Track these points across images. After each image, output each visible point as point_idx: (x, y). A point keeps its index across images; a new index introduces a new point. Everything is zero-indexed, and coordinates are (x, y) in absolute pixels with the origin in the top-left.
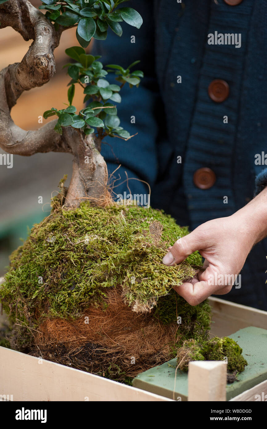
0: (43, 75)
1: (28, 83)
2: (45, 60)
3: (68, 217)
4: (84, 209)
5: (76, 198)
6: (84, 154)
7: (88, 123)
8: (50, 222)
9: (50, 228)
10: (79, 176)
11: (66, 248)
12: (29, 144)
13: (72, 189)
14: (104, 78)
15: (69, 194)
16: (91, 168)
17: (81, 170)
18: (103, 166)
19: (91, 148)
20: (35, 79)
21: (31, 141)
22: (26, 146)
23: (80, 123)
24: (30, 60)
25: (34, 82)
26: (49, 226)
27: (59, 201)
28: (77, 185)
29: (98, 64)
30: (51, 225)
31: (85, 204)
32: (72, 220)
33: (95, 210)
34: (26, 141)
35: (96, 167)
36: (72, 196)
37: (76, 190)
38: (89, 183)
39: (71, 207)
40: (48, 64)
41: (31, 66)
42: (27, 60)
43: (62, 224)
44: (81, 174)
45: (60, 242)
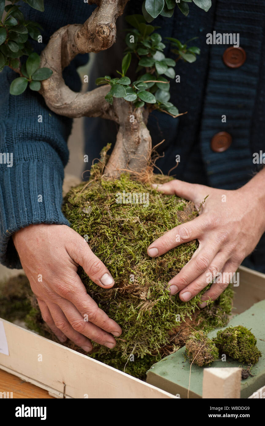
0: (102, 43)
1: (86, 48)
2: (107, 29)
3: (106, 187)
4: (123, 182)
5: (117, 168)
6: (131, 127)
7: (140, 97)
8: (88, 189)
9: (87, 196)
10: (122, 147)
11: (101, 221)
12: (77, 108)
13: (113, 159)
14: (160, 51)
15: (110, 164)
16: (136, 141)
17: (125, 141)
18: (148, 141)
19: (139, 121)
20: (94, 46)
21: (80, 104)
22: (74, 109)
23: (132, 96)
24: (92, 27)
25: (92, 49)
26: (86, 194)
27: (99, 169)
28: (119, 156)
29: (158, 37)
30: (89, 193)
31: (126, 176)
32: (109, 191)
33: (134, 185)
34: (75, 104)
35: (141, 141)
36: (112, 166)
37: (118, 161)
38: (132, 156)
39: (110, 177)
40: (110, 34)
41: (92, 32)
42: (88, 26)
43: (99, 194)
44: (125, 146)
45: (96, 215)
